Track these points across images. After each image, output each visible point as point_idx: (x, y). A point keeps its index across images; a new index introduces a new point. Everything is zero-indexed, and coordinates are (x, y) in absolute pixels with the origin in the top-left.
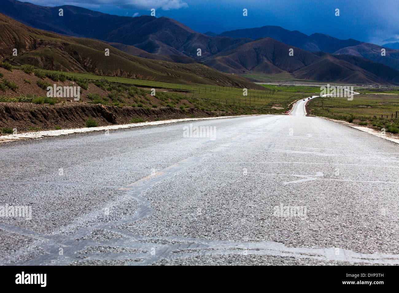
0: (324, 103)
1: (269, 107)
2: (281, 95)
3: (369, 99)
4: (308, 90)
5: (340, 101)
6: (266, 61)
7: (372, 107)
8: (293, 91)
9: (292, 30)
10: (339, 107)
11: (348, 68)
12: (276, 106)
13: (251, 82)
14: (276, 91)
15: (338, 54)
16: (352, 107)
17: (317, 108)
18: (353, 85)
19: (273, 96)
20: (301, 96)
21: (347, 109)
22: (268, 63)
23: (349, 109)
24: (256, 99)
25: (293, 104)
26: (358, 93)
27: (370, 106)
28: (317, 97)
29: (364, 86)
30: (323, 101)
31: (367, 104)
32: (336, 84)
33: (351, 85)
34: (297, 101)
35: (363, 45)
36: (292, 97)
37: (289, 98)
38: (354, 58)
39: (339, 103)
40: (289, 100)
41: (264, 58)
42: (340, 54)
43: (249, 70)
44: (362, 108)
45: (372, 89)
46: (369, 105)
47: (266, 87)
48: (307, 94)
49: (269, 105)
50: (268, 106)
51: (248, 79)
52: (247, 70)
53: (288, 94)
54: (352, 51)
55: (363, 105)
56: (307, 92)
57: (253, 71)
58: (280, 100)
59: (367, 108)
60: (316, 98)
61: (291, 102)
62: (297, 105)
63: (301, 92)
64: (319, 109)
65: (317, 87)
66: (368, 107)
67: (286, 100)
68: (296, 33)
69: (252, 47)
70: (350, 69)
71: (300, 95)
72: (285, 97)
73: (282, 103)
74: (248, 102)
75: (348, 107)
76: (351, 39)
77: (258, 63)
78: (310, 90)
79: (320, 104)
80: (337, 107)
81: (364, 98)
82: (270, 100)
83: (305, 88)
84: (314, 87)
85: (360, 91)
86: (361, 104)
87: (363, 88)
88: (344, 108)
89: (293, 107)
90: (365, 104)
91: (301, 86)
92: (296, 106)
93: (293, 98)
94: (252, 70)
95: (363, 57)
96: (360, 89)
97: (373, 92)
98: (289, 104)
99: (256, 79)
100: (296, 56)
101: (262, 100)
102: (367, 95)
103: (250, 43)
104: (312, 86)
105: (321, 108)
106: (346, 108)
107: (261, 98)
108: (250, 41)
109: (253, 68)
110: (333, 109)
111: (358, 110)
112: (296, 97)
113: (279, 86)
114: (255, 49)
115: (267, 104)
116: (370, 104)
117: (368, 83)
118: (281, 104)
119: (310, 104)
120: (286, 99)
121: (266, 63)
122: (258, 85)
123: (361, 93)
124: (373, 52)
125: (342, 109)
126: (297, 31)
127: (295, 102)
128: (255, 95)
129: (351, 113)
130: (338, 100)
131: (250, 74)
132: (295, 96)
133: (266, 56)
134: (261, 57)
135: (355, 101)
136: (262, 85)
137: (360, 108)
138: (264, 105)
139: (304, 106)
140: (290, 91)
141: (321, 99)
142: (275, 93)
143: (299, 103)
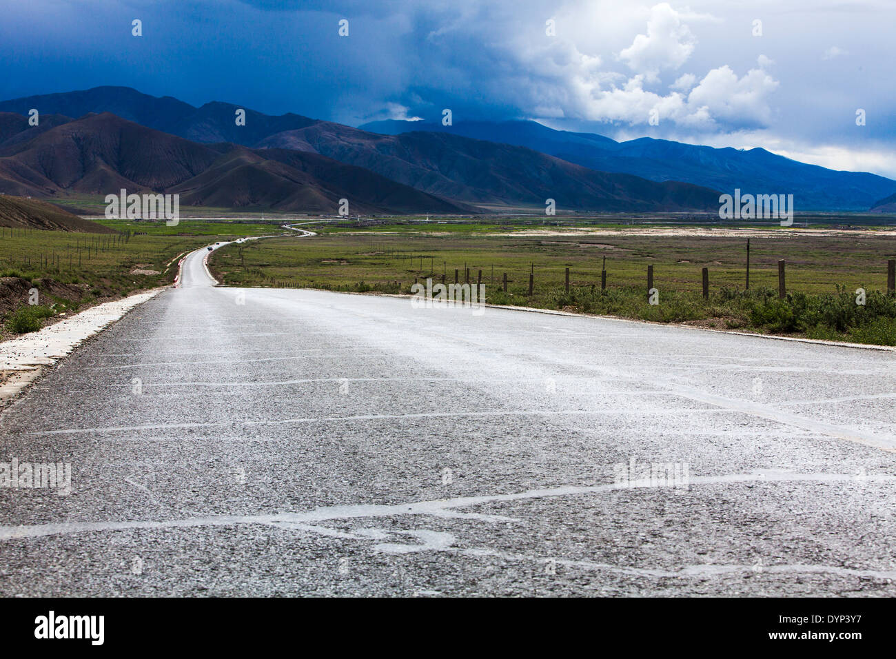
0: (244, 257)
1: (125, 270)
2: (145, 242)
3: (338, 245)
4: (203, 230)
5: (278, 251)
6: (102, 167)
7: (351, 263)
8: (169, 233)
9: (159, 96)
10: (281, 265)
11: (286, 177)
12: (140, 268)
13: (71, 216)
14: (132, 233)
15: (265, 148)
16: (309, 264)
17: (232, 269)
18: (300, 215)
19: (128, 245)
20: (190, 244)
21: (298, 270)
22: (110, 171)
23: (303, 269)
24: (93, 254)
25: (178, 261)
26: (313, 234)
27: (345, 260)
28: (228, 245)
29: (325, 217)
30: (242, 254)
31: (339, 257)
32: (263, 214)
33: (296, 216)
34: (184, 255)
35: (317, 126)
36: (171, 246)
37: (166, 249)
38: (301, 156)
39: (277, 255)
40: (166, 254)
41: (99, 160)
42: (268, 147)
43: (64, 188)
44: (329, 265)
45: (341, 223)
46: (342, 259)
47: (107, 226)
48: (200, 239)
49: (124, 266)
50: (123, 269)
51: (64, 208)
52: (59, 188)
53: (162, 241)
54: (295, 142)
55: (330, 259)
56: (200, 234)
57: (74, 189)
58: (146, 253)
59: (340, 265)
60: (225, 246)
61: (173, 257)
62: (189, 264)
63: (188, 234)
64: (238, 271)
65: (222, 223)
66: (342, 264)
67: (158, 254)
68: (168, 102)
69: (70, 136)
70: (293, 181)
71: (187, 241)
72: (155, 246)
73: (151, 261)
74: (75, 261)
75: (299, 265)
76: (290, 114)
77: (84, 171)
78: (206, 229)
79: (237, 261)
80: (276, 266)
81: (326, 243)
82: (125, 255)
83: (195, 225)
84: (215, 221)
85: (317, 229)
86: (324, 257)
87: (322, 220)
88: (290, 266)
89: (181, 269)
90: (335, 257)
91: (184, 220)
92: (185, 266)
93: (175, 248)
94: (71, 188)
95: (317, 152)
96: (315, 224)
97: (342, 230)
98: (169, 263)
99: (83, 208)
100: (171, 153)
101: (105, 255)
102: (333, 236)
103: (65, 127)
104: (211, 221)
105: (241, 268)
106: (294, 266)
107: (103, 252)
108: (63, 122)
109: (73, 184)
110: (269, 269)
111: (321, 269)
112: (179, 245)
113: (134, 222)
114: (77, 140)
115: (119, 264)
116: (345, 257)
117: (332, 210)
118: (150, 263)
119: (215, 260)
120: (160, 252)
121: (102, 170)
122: (89, 222)
123: (319, 234)
124: (342, 142)
125: (287, 270)
126: (171, 98)
127: (182, 257)
128: (89, 243)
129: (310, 278)
130: (274, 250)
131: (66, 197)
132: (177, 244)
133: (102, 155)
134: (92, 159)
135: (309, 251)
136: (97, 222)
137: (324, 265)
138: (113, 267)
139: (205, 266)
140: (160, 232)
141: (237, 249)
142: (131, 238)
143: (190, 260)
